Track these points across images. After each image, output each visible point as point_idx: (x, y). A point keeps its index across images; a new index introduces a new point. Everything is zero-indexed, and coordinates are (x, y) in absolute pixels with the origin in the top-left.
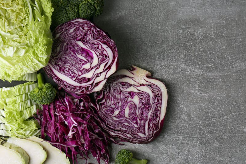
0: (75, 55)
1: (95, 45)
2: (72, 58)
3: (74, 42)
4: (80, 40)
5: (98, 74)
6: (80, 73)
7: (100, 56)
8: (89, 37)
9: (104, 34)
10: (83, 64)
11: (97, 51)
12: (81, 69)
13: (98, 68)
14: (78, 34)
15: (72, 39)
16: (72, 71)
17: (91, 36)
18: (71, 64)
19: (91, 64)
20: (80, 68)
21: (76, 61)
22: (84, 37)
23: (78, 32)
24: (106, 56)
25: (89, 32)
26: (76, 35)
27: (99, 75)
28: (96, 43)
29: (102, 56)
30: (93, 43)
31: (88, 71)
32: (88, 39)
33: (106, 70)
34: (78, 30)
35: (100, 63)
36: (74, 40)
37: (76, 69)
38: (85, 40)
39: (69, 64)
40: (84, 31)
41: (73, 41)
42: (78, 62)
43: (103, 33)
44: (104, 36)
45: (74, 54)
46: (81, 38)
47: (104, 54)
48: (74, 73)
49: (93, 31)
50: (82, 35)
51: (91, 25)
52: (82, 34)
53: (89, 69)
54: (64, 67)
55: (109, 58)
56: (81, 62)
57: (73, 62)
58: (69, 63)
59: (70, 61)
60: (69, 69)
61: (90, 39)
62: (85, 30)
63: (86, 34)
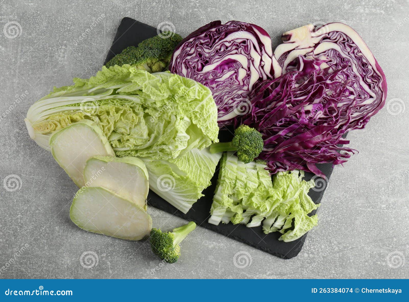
0: (219, 83)
1: (220, 49)
2: (220, 88)
3: (201, 76)
4: (203, 66)
5: (260, 64)
6: (246, 88)
7: (239, 50)
8: (207, 52)
9: (214, 30)
10: (236, 78)
11: (231, 51)
12: (242, 84)
13: (253, 61)
14: (193, 66)
15: (195, 76)
16: (236, 96)
17: (206, 48)
18: (227, 93)
19: (242, 67)
20: (239, 84)
21: (227, 86)
22: (201, 59)
23: (190, 63)
24: (244, 42)
25: (199, 50)
26: (194, 68)
27: (263, 63)
28: (218, 47)
29: (240, 47)
30: (217, 51)
31: (249, 76)
32: (207, 55)
33: (261, 51)
34: (189, 62)
35: (248, 55)
36: (198, 74)
37: (236, 91)
38: (207, 60)
39: (226, 97)
40: (194, 55)
41: (199, 76)
42: (230, 83)
43: (212, 32)
44: (216, 31)
45: (217, 84)
46: (202, 64)
47: (240, 43)
48: (241, 95)
49: (202, 44)
50: (198, 61)
51: (191, 42)
52: (196, 60)
53: (247, 74)
54: (226, 104)
55: (248, 40)
56: (231, 79)
57: (225, 91)
58: (225, 95)
59: (222, 93)
60: (232, 99)
61: (209, 53)
62: (194, 53)
63: (200, 55)
